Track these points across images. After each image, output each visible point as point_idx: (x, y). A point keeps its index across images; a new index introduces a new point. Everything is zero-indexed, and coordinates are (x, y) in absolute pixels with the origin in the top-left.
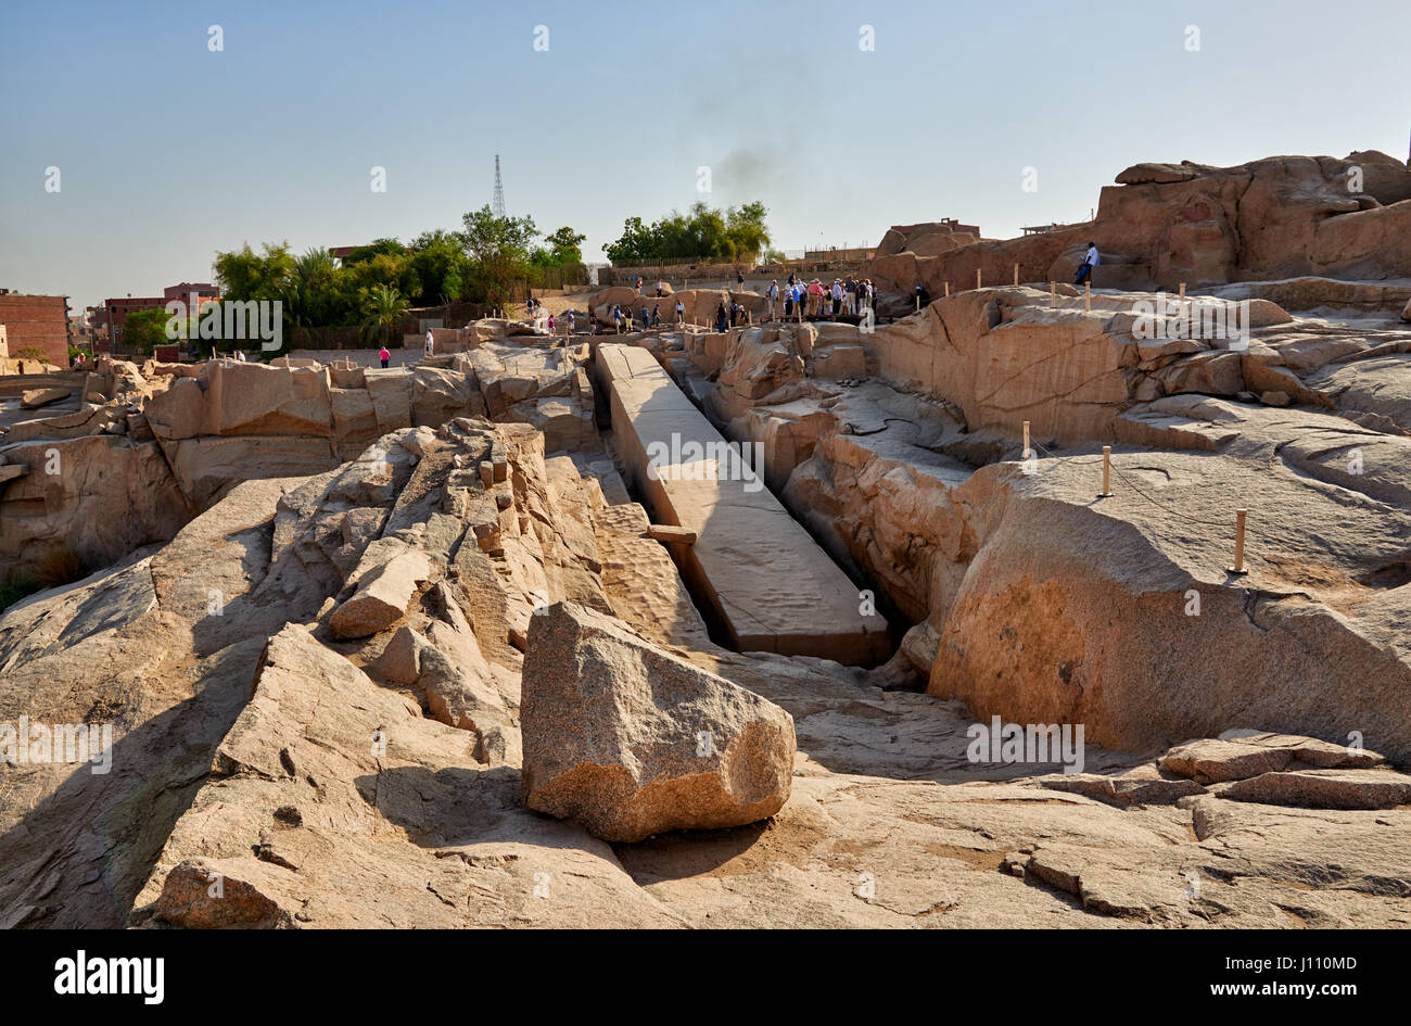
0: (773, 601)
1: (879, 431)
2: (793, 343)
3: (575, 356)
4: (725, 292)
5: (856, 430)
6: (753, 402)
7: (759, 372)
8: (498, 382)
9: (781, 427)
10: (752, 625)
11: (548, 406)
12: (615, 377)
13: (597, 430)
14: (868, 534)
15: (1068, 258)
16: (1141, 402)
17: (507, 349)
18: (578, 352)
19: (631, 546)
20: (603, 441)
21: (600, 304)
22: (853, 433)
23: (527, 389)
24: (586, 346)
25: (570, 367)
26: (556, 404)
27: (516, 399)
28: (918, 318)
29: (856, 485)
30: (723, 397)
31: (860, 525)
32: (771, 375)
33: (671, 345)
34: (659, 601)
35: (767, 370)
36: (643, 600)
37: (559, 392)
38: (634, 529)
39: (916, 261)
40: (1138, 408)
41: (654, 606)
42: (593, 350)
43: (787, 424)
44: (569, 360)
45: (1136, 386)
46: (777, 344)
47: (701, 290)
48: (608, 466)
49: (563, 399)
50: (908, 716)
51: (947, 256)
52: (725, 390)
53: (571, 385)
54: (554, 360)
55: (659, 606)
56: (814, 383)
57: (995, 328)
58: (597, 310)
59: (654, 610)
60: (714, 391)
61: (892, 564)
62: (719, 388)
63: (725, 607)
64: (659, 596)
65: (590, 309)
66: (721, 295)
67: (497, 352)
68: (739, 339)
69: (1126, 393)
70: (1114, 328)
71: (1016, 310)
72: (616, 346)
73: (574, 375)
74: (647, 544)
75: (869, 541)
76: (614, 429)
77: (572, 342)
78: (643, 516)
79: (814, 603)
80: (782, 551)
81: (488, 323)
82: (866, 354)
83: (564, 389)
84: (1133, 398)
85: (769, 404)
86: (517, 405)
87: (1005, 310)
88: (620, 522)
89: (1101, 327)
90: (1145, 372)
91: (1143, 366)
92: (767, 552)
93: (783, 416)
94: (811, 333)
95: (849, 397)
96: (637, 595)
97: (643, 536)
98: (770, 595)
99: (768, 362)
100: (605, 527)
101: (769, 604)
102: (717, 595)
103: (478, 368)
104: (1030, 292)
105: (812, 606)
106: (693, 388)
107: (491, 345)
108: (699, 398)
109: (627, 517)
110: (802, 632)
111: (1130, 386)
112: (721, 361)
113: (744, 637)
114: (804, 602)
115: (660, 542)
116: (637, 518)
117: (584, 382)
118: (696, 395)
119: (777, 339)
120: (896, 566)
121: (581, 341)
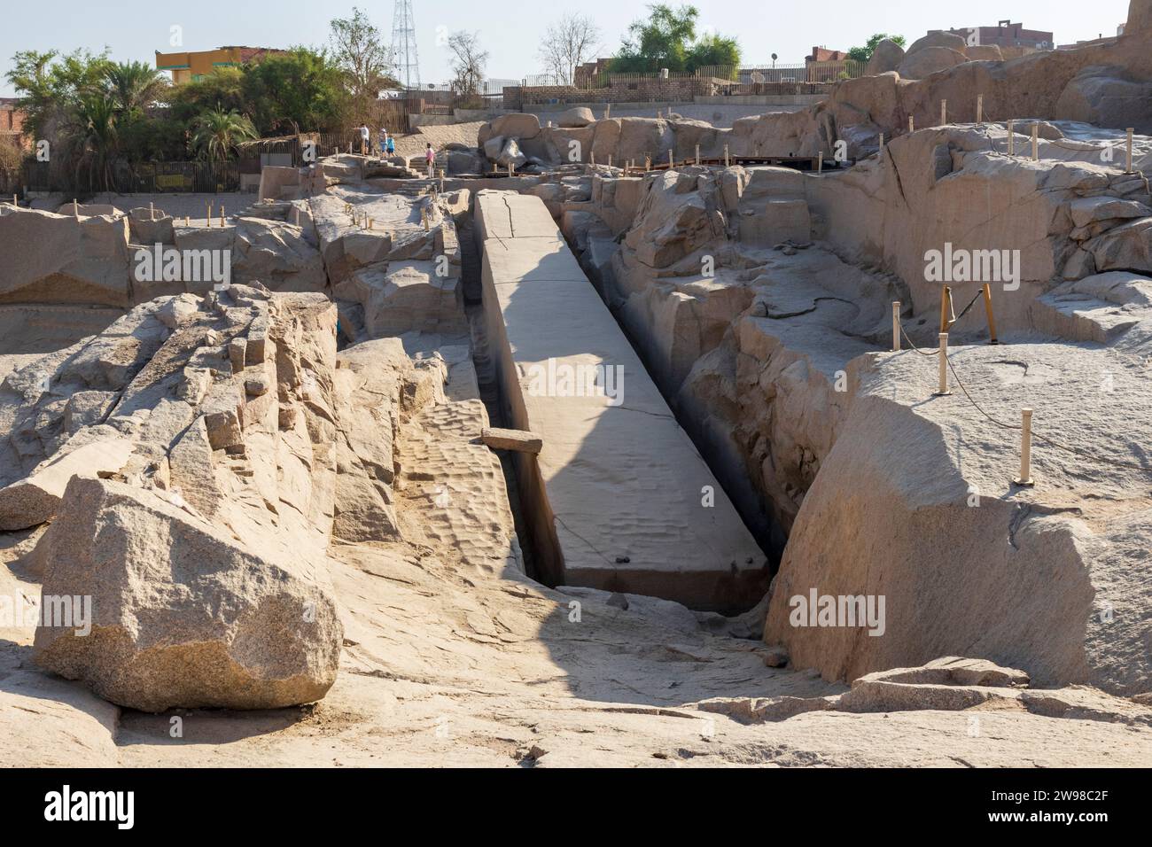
0: (622, 528)
1: (802, 313)
2: (713, 195)
3: (449, 207)
4: (661, 121)
5: (770, 311)
6: (656, 272)
7: (667, 231)
8: (342, 239)
9: (682, 305)
10: (589, 556)
11: (401, 272)
12: (489, 234)
13: (462, 305)
14: (763, 447)
15: (1078, 86)
16: (1067, 280)
17: (362, 195)
18: (453, 200)
19: (453, 453)
20: (468, 319)
21: (493, 136)
22: (767, 315)
23: (375, 249)
24: (464, 194)
25: (438, 220)
26: (411, 270)
27: (363, 261)
28: (874, 163)
29: (758, 383)
30: (624, 265)
31: (757, 435)
32: (682, 236)
33: (574, 193)
34: (466, 521)
35: (677, 230)
36: (445, 518)
37: (417, 255)
38: (465, 433)
39: (896, 87)
40: (1062, 288)
41: (457, 526)
42: (473, 199)
43: (690, 301)
44: (438, 211)
45: (1065, 260)
46: (694, 194)
47: (629, 119)
48: (463, 352)
49: (421, 263)
50: (718, 663)
51: (934, 78)
52: (627, 256)
53: (433, 244)
54: (420, 211)
55: (463, 526)
56: (737, 248)
57: (939, 181)
58: (487, 144)
59: (456, 531)
60: (616, 255)
61: (784, 486)
62: (621, 253)
63: (560, 533)
64: (467, 515)
65: (481, 142)
66: (656, 126)
67: (348, 199)
68: (650, 188)
69: (1051, 269)
70: (1051, 183)
71: (969, 156)
72: (501, 193)
73: (438, 232)
74: (472, 451)
75: (764, 456)
76: (484, 304)
77: (448, 187)
78: (480, 416)
79: (677, 532)
80: (653, 466)
81: (341, 160)
82: (811, 210)
83: (424, 250)
84: (1059, 275)
85: (677, 275)
86: (364, 270)
87: (957, 155)
88: (449, 423)
89: (1035, 180)
90: (1078, 241)
91: (1075, 235)
92: (631, 467)
93: (688, 291)
94: (739, 181)
95: (779, 267)
96: (441, 513)
97: (473, 442)
98: (621, 519)
99: (678, 219)
100: (430, 429)
101: (616, 532)
102: (554, 517)
103: (320, 220)
104: (995, 131)
105: (674, 535)
106: (593, 253)
107: (342, 191)
108: (598, 266)
109: (459, 417)
110: (650, 567)
111: (1058, 259)
112: (632, 216)
113: (575, 570)
114: (663, 531)
115: (492, 449)
116: (472, 418)
117: (450, 240)
118: (597, 261)
119: (695, 188)
120: (789, 488)
121: (459, 186)
